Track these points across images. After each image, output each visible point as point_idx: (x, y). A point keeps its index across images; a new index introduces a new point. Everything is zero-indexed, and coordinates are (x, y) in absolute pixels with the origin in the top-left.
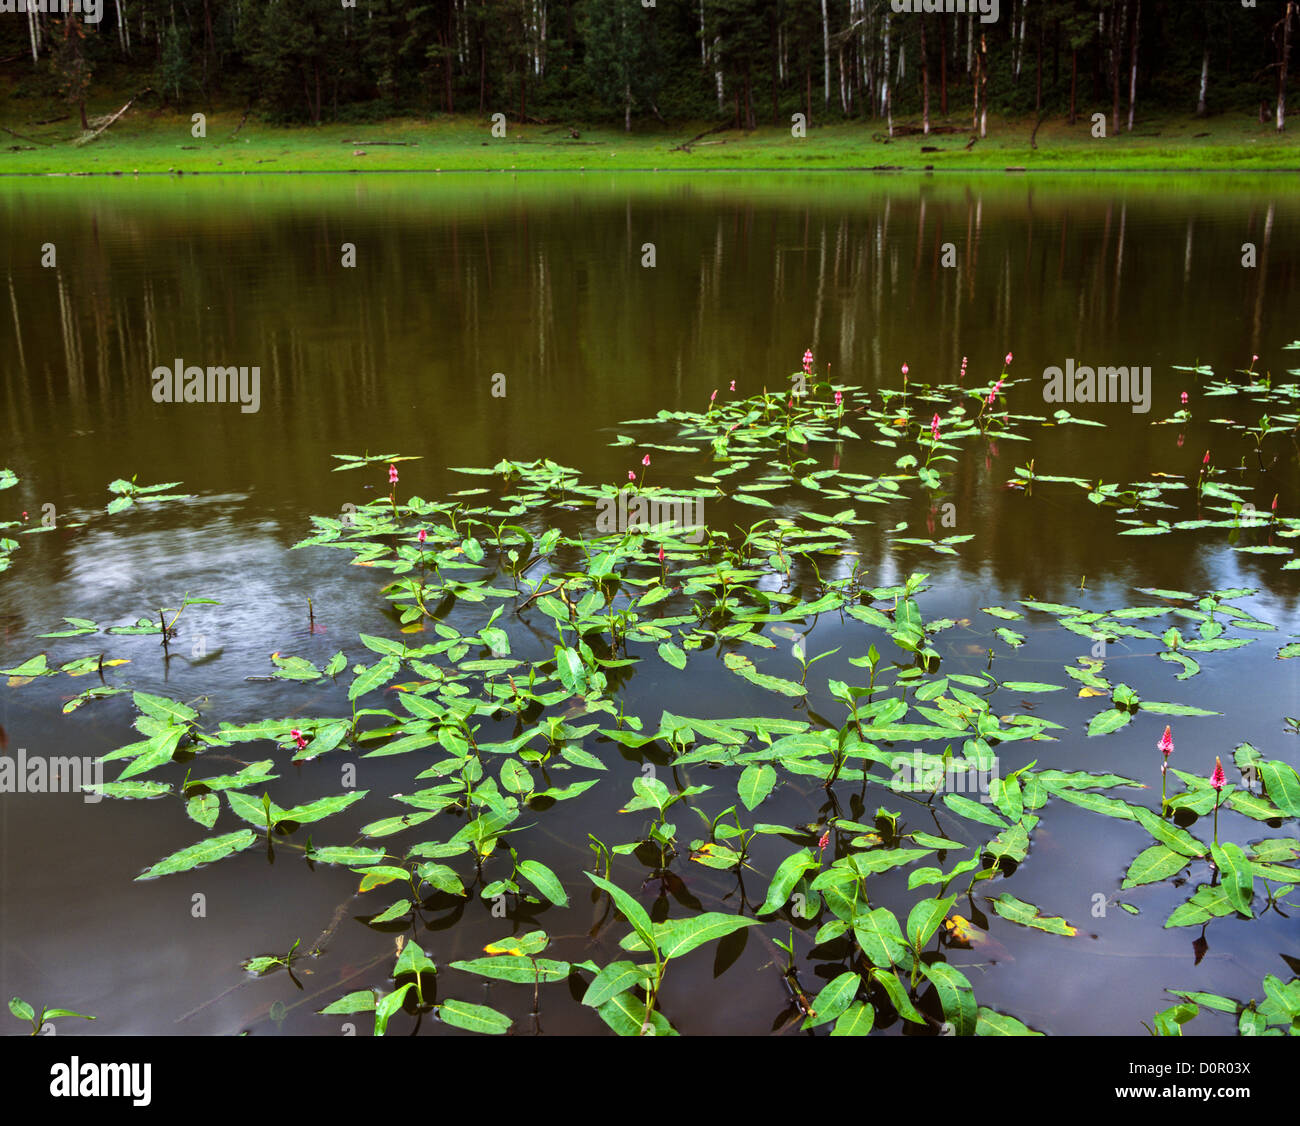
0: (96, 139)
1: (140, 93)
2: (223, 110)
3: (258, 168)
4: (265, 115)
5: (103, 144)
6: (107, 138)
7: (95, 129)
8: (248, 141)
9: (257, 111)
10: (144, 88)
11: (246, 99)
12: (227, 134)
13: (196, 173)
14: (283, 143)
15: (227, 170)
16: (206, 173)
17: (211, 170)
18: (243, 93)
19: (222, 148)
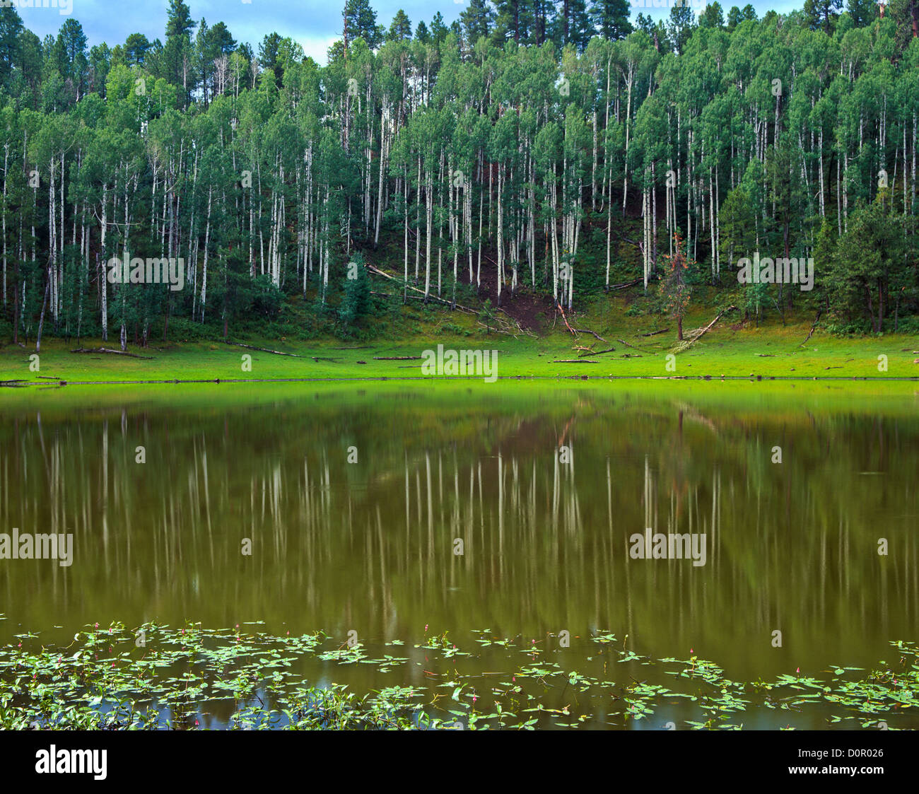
0: (690, 348)
1: (726, 310)
2: (794, 323)
3: (827, 374)
4: (832, 327)
5: (694, 352)
6: (698, 347)
7: (688, 340)
8: (816, 350)
9: (824, 323)
10: (729, 306)
11: (814, 313)
12: (798, 344)
13: (773, 378)
14: (848, 351)
15: (799, 375)
16: (781, 378)
17: (786, 375)
18: (812, 308)
19: (794, 356)
